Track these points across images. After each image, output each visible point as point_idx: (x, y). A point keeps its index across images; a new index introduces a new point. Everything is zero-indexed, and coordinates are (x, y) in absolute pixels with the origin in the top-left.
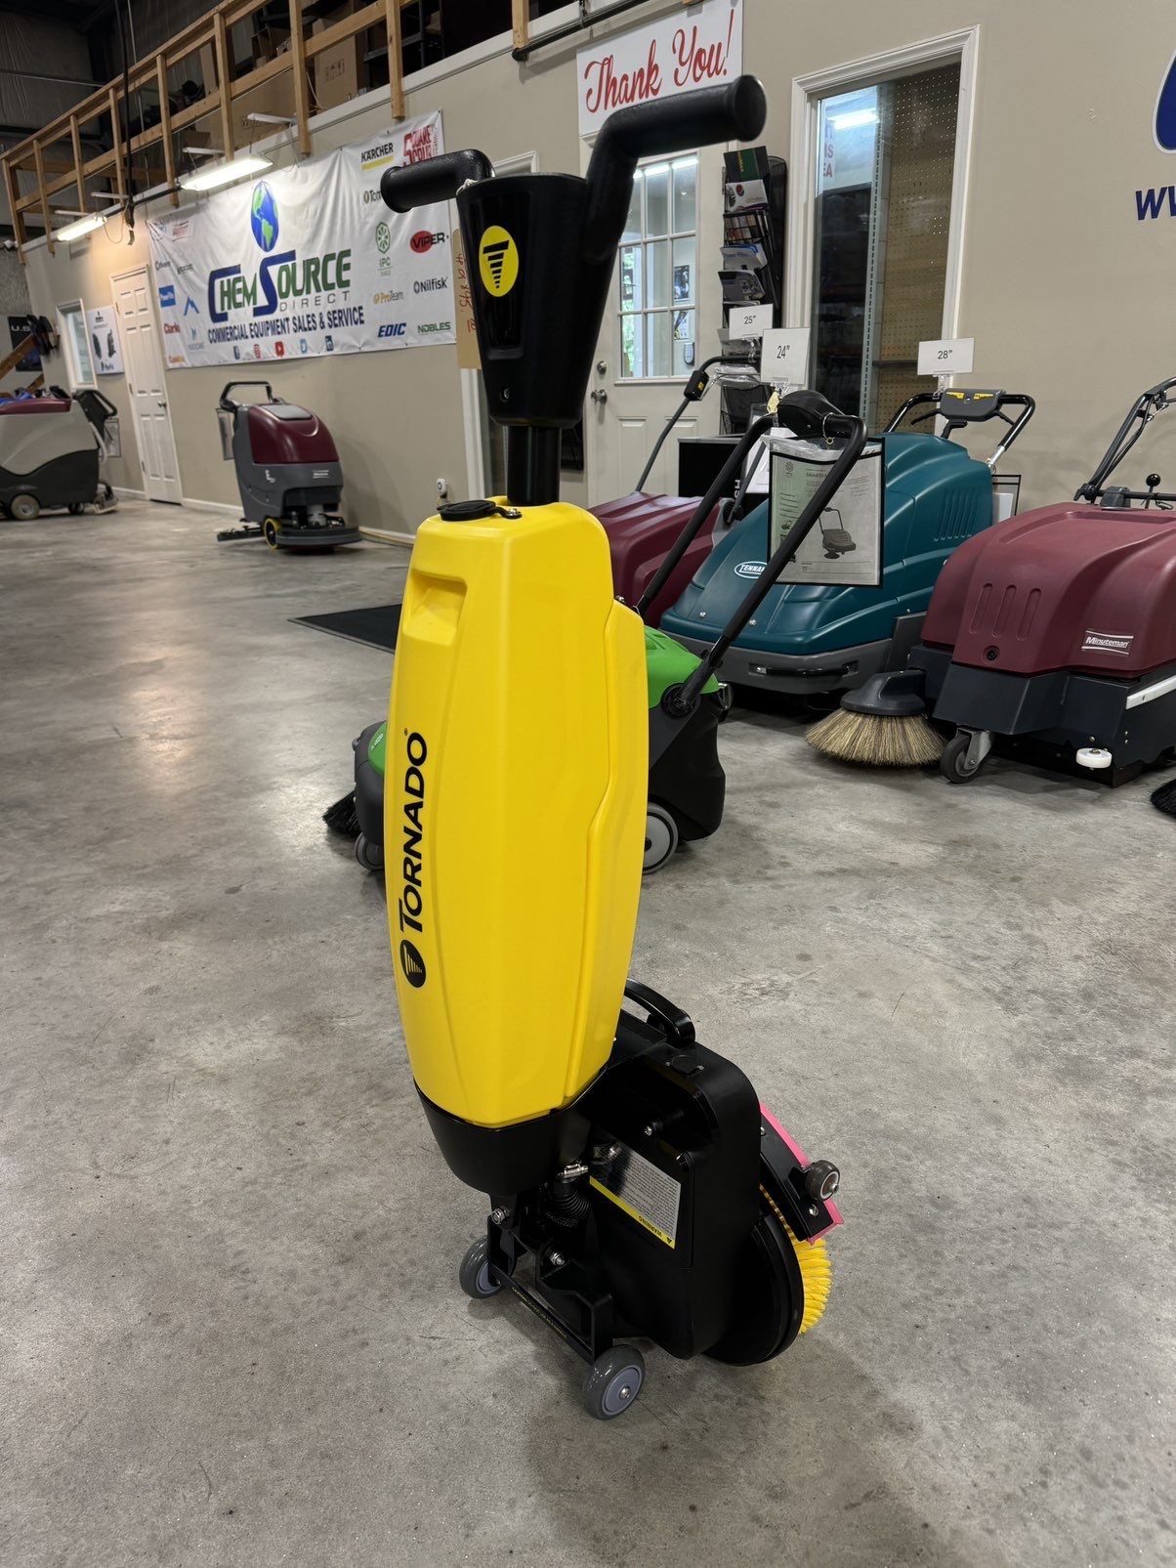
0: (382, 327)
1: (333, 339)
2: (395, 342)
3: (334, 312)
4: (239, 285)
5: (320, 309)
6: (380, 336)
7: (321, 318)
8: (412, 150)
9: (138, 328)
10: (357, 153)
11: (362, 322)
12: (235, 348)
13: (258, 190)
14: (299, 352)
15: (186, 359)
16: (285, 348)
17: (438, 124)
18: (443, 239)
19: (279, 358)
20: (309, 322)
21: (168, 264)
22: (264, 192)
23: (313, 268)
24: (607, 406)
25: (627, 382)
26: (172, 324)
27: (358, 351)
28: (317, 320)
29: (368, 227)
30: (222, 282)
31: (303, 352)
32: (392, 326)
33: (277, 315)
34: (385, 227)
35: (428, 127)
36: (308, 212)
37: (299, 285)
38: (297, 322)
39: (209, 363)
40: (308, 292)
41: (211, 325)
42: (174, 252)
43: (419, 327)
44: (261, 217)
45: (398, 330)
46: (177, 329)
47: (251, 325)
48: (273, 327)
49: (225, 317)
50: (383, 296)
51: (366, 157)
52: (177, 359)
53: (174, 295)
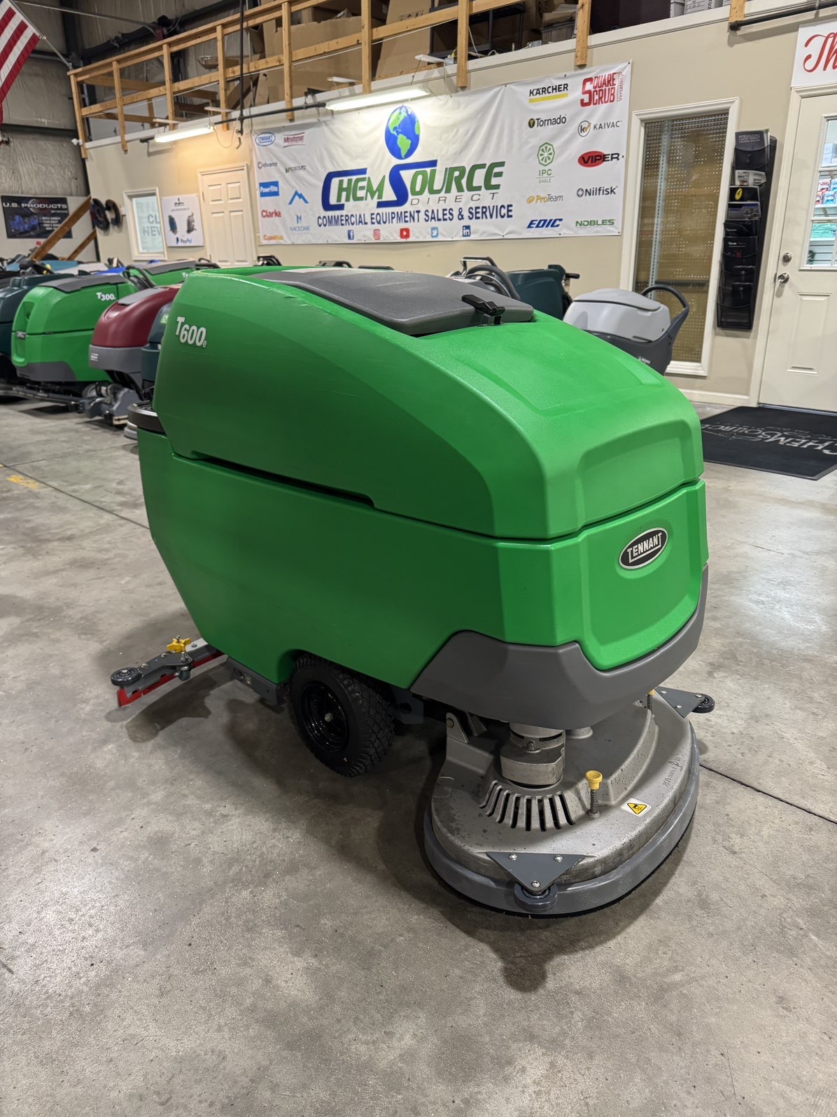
0: (532, 221)
1: (471, 228)
2: (547, 232)
3: (477, 208)
4: (364, 184)
6: (529, 227)
7: (460, 213)
8: (593, 90)
9: (227, 212)
10: (527, 89)
11: (511, 216)
12: (349, 232)
13: (398, 112)
14: (429, 236)
15: (285, 237)
16: (411, 234)
17: (627, 72)
18: (618, 158)
19: (404, 240)
20: (444, 215)
21: (275, 164)
22: (404, 115)
24: (787, 285)
25: (813, 268)
26: (272, 211)
28: (456, 213)
29: (530, 145)
30: (341, 182)
31: (433, 237)
32: (545, 221)
33: (407, 207)
34: (549, 147)
35: (614, 74)
36: (457, 131)
37: (437, 186)
38: (430, 214)
39: (314, 242)
40: (448, 191)
41: (323, 213)
42: (283, 156)
43: (577, 222)
44: (398, 133)
45: (552, 223)
46: (278, 214)
47: (372, 214)
48: (400, 217)
49: (341, 207)
50: (539, 198)
51: (535, 92)
52: (274, 238)
53: (278, 188)
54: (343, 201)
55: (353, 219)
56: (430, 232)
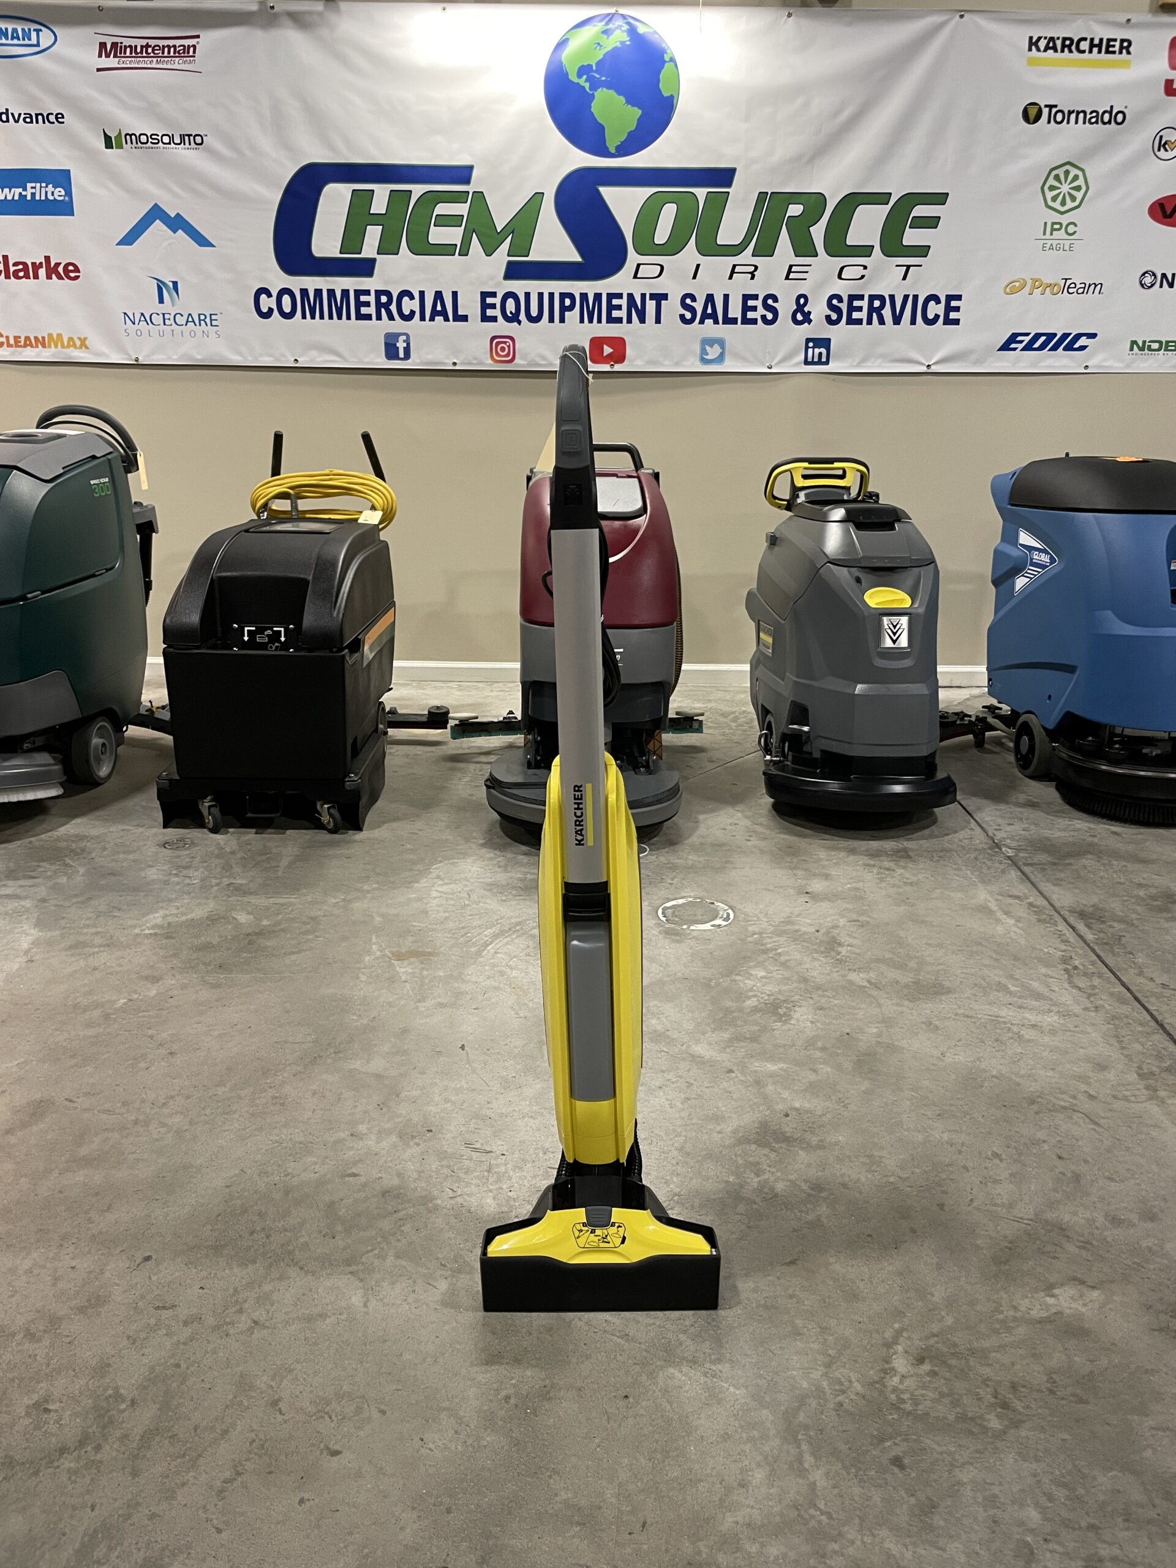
0: (1016, 336)
1: (832, 345)
2: (1051, 361)
3: (852, 298)
4: (462, 209)
5: (803, 288)
6: (1005, 347)
7: (800, 308)
10: (1022, 35)
11: (957, 322)
12: (393, 335)
13: (595, 30)
14: (695, 360)
16: (629, 351)
19: (603, 367)
20: (746, 308)
21: (47, 119)
22: (619, 37)
23: (795, 210)
26: (31, 259)
27: (924, 369)
28: (784, 308)
29: (1023, 162)
31: (705, 361)
32: (1050, 336)
33: (621, 282)
34: (1074, 172)
39: (236, 360)
40: (766, 249)
41: (278, 279)
42: (96, 95)
43: (1134, 343)
44: (595, 85)
45: (1069, 343)
46: (71, 271)
47: (484, 295)
48: (590, 309)
49: (366, 268)
50: (1037, 283)
51: (1042, 44)
52: (41, 342)
53: (69, 193)
54: (369, 249)
55: (408, 305)
56: (697, 348)
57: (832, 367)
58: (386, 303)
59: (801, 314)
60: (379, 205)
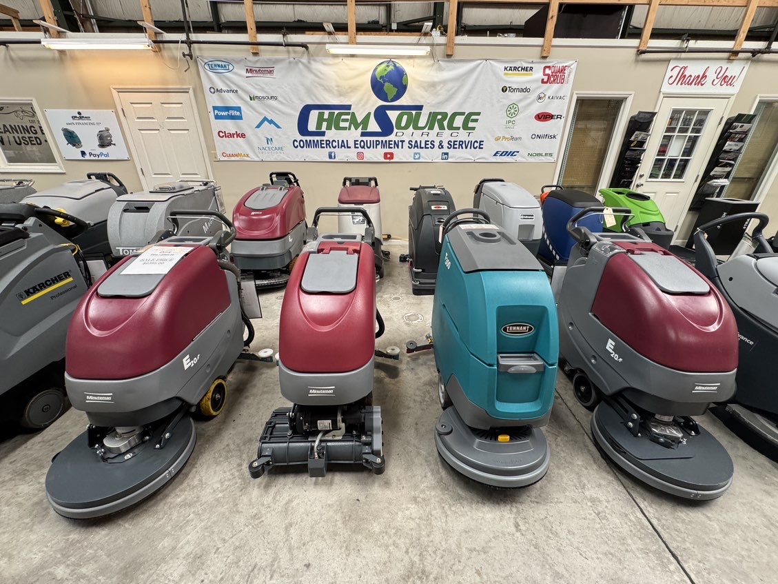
0: (498, 152)
1: (449, 154)
2: (507, 159)
3: (454, 141)
4: (349, 117)
5: (441, 139)
6: (495, 155)
7: (440, 144)
8: (550, 74)
9: (163, 130)
10: (502, 66)
11: (482, 148)
12: (330, 153)
14: (411, 158)
15: (252, 156)
16: (394, 156)
17: (574, 67)
18: (560, 118)
19: (387, 161)
20: (426, 144)
21: (234, 91)
22: (391, 67)
23: (439, 117)
26: (232, 132)
27: (473, 161)
28: (437, 144)
29: (501, 104)
30: (321, 113)
31: (415, 159)
32: (507, 152)
33: (392, 137)
34: (515, 106)
35: (566, 66)
37: (421, 125)
40: (431, 128)
41: (299, 137)
42: (246, 85)
43: (529, 154)
44: (385, 82)
45: (512, 154)
46: (243, 136)
47: (355, 141)
48: (384, 145)
49: (323, 134)
50: (504, 137)
51: (508, 69)
52: (237, 155)
53: (241, 113)
54: (324, 129)
55: (334, 144)
56: (413, 155)
57: (449, 160)
58: (328, 143)
59: (441, 146)
60: (326, 116)
